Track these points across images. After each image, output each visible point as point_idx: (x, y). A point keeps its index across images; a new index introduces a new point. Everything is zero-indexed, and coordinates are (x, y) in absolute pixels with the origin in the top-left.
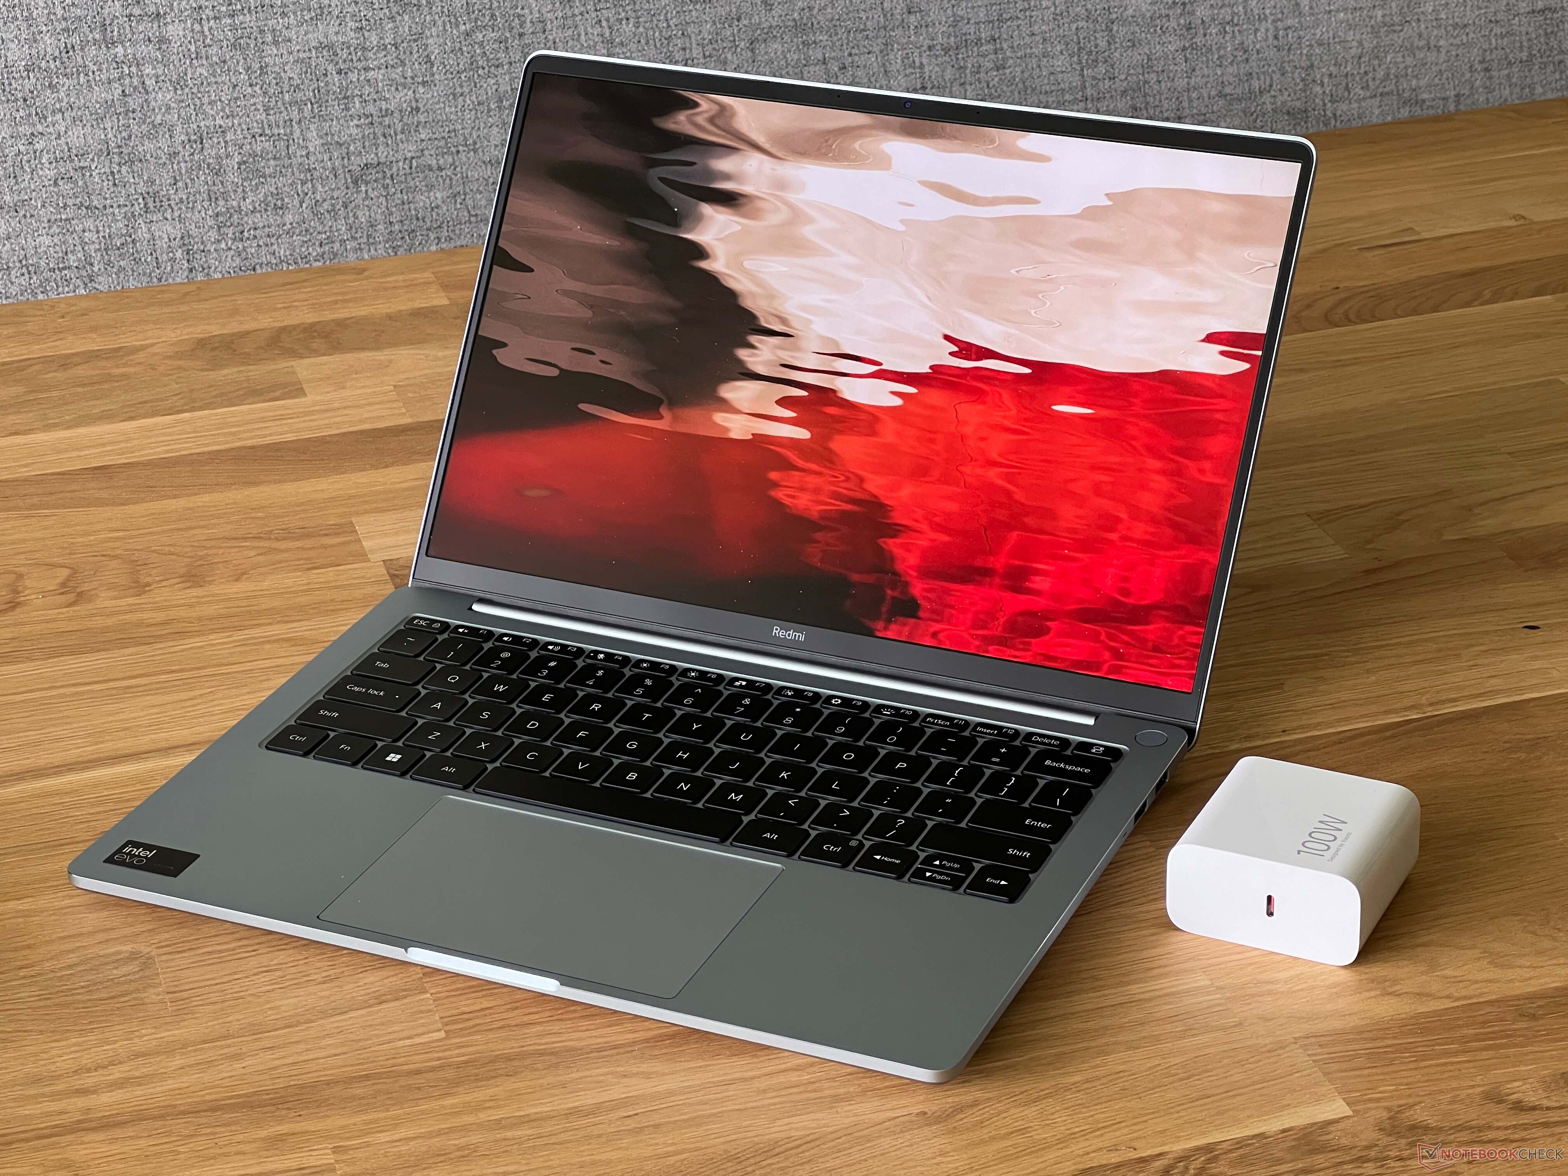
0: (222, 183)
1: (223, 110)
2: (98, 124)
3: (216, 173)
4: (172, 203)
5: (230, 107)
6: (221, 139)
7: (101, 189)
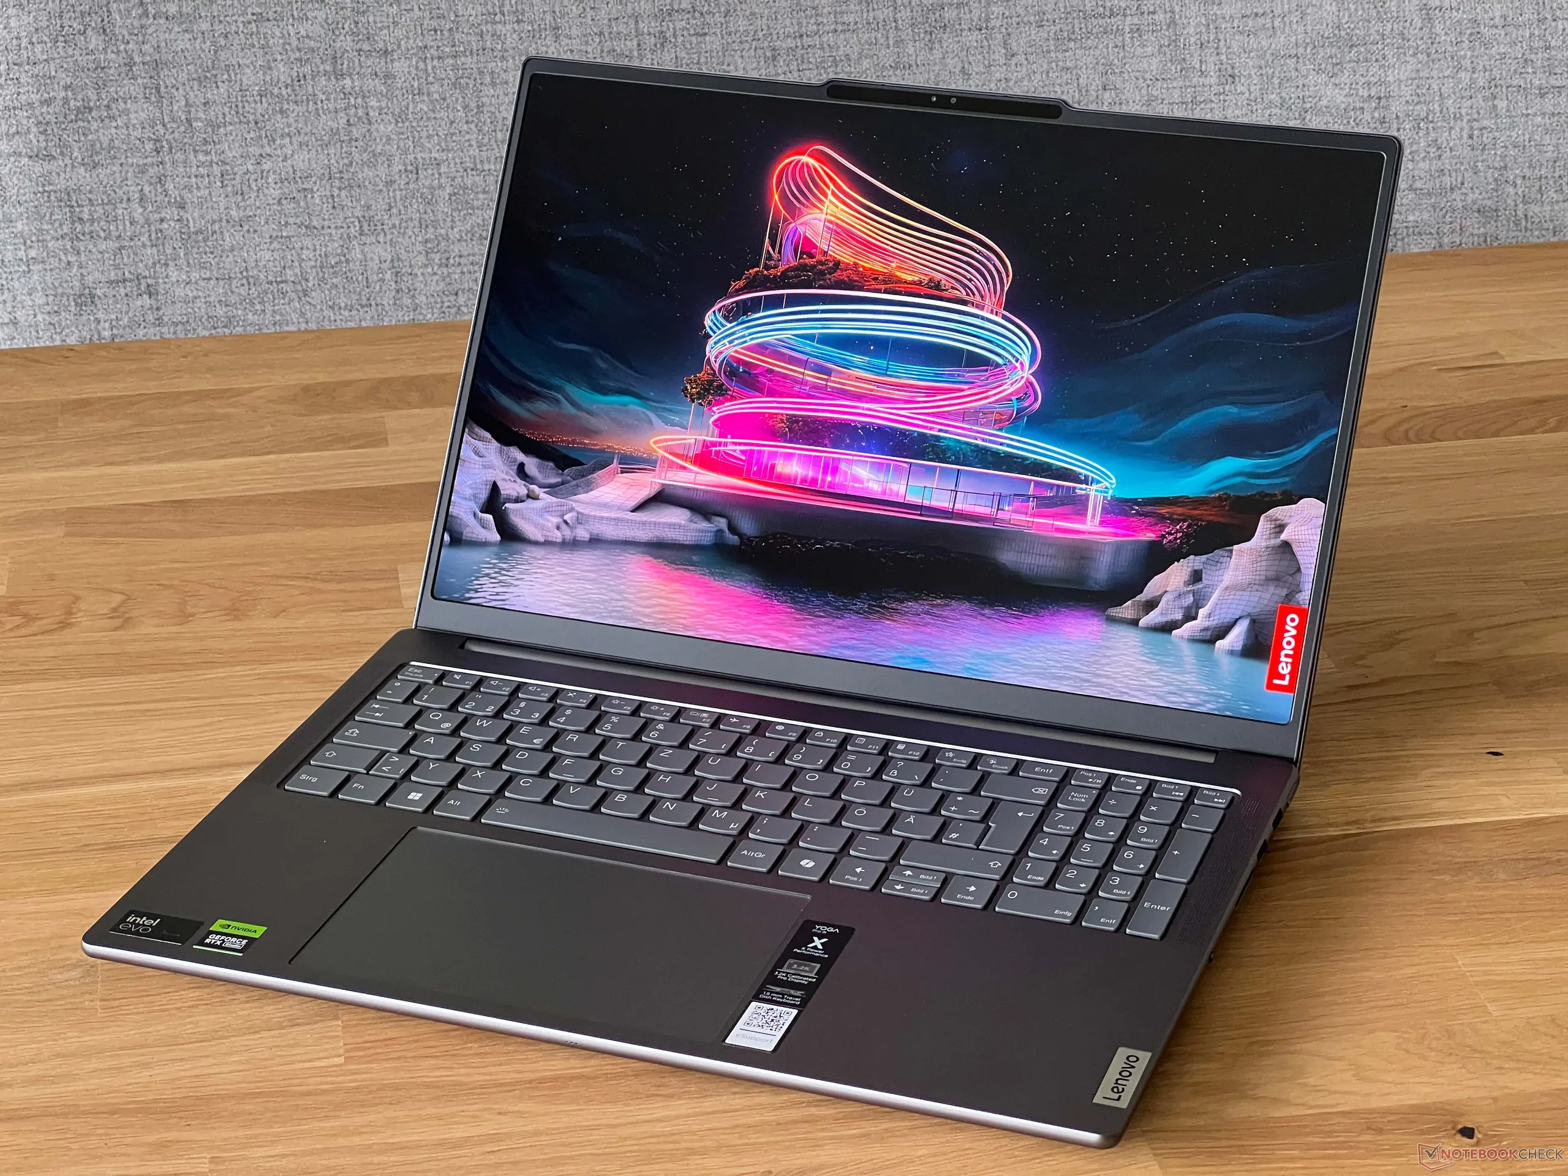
0: (433, 211)
1: (439, 144)
2: (323, 149)
3: (428, 203)
4: (385, 227)
5: (446, 141)
6: (435, 171)
7: (322, 210)
